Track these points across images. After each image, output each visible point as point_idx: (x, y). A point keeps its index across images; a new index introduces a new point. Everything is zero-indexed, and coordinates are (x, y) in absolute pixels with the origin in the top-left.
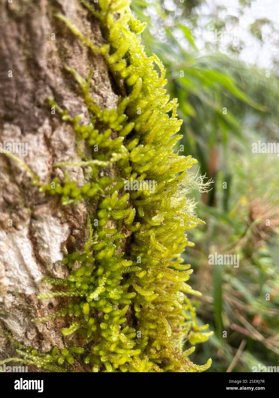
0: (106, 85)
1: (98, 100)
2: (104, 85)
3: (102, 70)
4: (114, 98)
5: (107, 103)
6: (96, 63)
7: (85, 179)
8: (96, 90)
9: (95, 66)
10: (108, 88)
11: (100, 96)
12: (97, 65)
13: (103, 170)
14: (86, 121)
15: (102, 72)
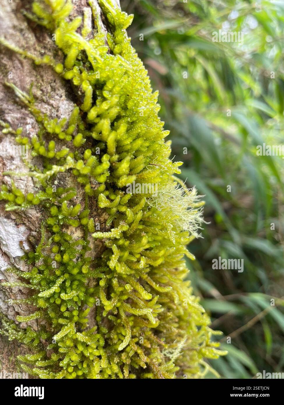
0: (57, 94)
1: (48, 110)
2: (56, 95)
3: (51, 80)
4: (69, 106)
5: (59, 112)
6: (43, 73)
7: (34, 187)
8: (45, 101)
9: (42, 77)
10: (61, 97)
11: (51, 106)
12: (45, 75)
13: (58, 178)
14: (32, 132)
15: (51, 82)
